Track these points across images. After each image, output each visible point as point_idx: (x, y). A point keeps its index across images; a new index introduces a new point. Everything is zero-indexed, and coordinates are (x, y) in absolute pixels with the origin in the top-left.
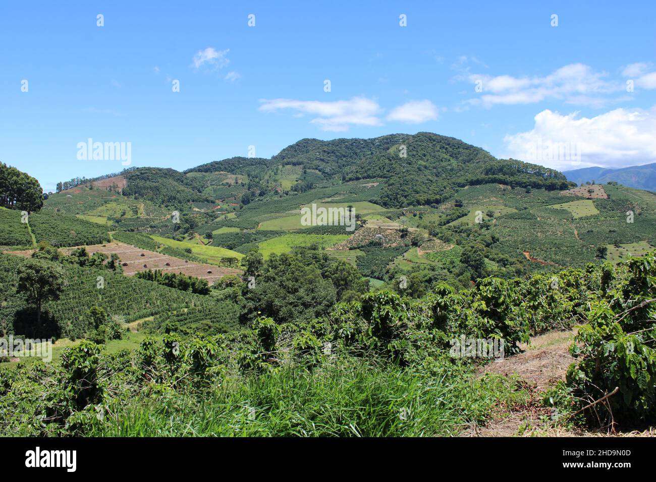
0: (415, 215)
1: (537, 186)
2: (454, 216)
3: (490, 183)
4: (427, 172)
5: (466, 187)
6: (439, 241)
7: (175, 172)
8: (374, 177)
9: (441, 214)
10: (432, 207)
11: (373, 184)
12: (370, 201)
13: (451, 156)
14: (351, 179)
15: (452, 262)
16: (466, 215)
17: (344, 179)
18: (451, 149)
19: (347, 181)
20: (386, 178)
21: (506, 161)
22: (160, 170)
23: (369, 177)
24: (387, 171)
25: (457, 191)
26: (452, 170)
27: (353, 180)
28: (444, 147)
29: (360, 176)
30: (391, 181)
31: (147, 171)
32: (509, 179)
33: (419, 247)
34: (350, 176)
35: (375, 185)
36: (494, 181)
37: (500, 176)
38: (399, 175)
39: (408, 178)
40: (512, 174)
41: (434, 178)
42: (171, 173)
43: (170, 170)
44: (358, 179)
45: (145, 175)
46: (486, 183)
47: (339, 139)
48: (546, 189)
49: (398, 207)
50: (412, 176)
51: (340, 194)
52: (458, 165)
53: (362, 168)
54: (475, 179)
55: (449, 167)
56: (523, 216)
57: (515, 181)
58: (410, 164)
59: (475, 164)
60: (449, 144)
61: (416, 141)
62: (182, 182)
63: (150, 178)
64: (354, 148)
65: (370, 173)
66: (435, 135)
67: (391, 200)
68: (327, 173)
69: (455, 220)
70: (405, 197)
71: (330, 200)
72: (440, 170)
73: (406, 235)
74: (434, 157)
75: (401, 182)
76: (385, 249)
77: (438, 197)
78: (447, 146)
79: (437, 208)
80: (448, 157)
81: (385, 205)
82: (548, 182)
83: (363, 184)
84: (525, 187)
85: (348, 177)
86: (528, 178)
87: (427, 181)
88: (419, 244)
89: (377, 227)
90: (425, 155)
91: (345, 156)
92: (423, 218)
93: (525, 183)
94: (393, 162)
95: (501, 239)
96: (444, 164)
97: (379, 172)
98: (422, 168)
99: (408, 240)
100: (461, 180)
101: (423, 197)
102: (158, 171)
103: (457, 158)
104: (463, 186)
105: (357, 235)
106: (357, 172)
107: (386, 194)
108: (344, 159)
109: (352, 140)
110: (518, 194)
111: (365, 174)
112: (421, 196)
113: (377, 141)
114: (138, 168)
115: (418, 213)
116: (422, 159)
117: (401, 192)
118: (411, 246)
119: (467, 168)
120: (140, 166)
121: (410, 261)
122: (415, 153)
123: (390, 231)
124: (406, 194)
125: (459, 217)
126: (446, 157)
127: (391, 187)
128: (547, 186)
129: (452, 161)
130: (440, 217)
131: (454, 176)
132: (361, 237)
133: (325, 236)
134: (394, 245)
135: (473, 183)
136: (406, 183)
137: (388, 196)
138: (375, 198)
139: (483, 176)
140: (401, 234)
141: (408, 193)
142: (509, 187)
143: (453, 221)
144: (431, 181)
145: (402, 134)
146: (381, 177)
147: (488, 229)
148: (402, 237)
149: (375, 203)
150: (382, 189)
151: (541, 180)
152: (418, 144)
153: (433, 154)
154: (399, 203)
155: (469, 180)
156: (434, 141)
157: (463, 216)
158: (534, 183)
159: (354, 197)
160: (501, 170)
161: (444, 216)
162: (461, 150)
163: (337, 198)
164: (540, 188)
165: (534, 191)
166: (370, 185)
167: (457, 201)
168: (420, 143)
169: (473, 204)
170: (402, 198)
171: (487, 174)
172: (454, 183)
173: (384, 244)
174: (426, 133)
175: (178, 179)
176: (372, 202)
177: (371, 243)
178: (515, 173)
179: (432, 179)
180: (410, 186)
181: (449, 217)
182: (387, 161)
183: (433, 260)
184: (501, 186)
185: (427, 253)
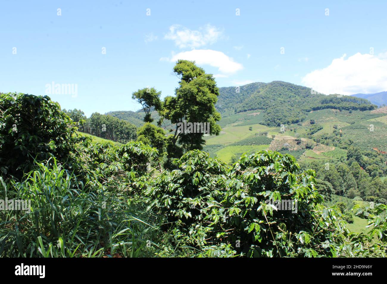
0: (291, 130)
1: (355, 109)
2: (315, 130)
3: (325, 108)
4: (286, 104)
5: (311, 112)
6: (323, 145)
7: (134, 113)
8: (256, 109)
9: (306, 129)
10: (298, 125)
11: (257, 113)
12: (260, 124)
13: (294, 94)
14: (240, 111)
15: (342, 157)
16: (322, 128)
17: (236, 111)
18: (294, 90)
19: (238, 112)
20: (264, 109)
21: (333, 95)
22: (126, 112)
23: (252, 109)
24: (264, 105)
25: (307, 114)
26: (299, 102)
27: (242, 111)
28: (289, 89)
29: (247, 109)
30: (268, 111)
31: (119, 113)
32: (338, 106)
33: (312, 149)
34: (240, 109)
35: (258, 113)
36: (328, 107)
37: (331, 104)
38: (272, 107)
39: (278, 108)
40: (338, 103)
41: (292, 108)
42: (132, 113)
43: (130, 112)
44: (245, 111)
45: (119, 116)
46: (323, 108)
47: (222, 88)
48: (360, 110)
49: (276, 126)
50: (279, 108)
51: (239, 120)
52: (301, 99)
53: (247, 104)
54: (316, 107)
55: (297, 101)
56: (358, 127)
57: (341, 107)
58: (274, 100)
59: (312, 98)
60: (292, 87)
61: (274, 86)
62: (139, 118)
63: (122, 117)
64: (232, 92)
65: (253, 106)
66: (284, 82)
67: (271, 122)
68: (220, 108)
69: (316, 132)
70: (279, 119)
71: (236, 124)
72: (292, 102)
73: (300, 142)
74: (286, 95)
75: (275, 111)
76: (291, 151)
77: (297, 119)
78: (291, 88)
79: (301, 125)
80: (294, 95)
81: (268, 125)
82: (361, 106)
83: (249, 113)
84: (348, 110)
85: (238, 110)
86: (349, 104)
87: (288, 110)
88: (312, 147)
89: (282, 139)
90: (280, 95)
91: (227, 98)
92: (297, 132)
93: (347, 107)
94: (265, 99)
95: (354, 142)
96: (293, 99)
97: (258, 106)
98: (283, 102)
99: (303, 145)
100: (307, 108)
101: (290, 120)
102: (125, 113)
103: (299, 95)
104: (309, 111)
105: (273, 144)
106: (244, 107)
107: (268, 119)
108: (227, 99)
109: (230, 87)
110: (344, 114)
111: (250, 108)
112: (289, 119)
113: (245, 87)
114: (113, 112)
115: (293, 129)
116: (279, 97)
117: (277, 117)
118: (305, 149)
119: (308, 100)
120: (114, 111)
121: (313, 158)
122: (275, 94)
123: (290, 141)
124: (280, 118)
125: (319, 130)
126: (292, 94)
127: (269, 114)
128: (361, 108)
129: (297, 97)
130: (306, 130)
131: (301, 105)
132: (276, 145)
133: (252, 146)
134: (295, 149)
135: (314, 109)
136: (277, 111)
137: (269, 120)
138: (263, 122)
139: (320, 105)
140: (297, 142)
141: (281, 118)
142: (338, 110)
143: (315, 132)
144: (291, 110)
145: (259, 83)
146: (260, 109)
147: (341, 136)
148: (298, 144)
149: (263, 124)
150: (264, 116)
151: (357, 105)
152: (275, 88)
153: (285, 93)
154: (277, 123)
155: (312, 108)
156: (283, 86)
157: (321, 129)
158: (353, 107)
159: (250, 122)
160: (331, 101)
161: (309, 130)
162: (300, 90)
163: (240, 123)
164: (357, 110)
165: (353, 111)
166: (254, 114)
167: (311, 121)
168: (276, 88)
169: (321, 122)
170: (278, 121)
171: (322, 103)
172: (303, 110)
173: (289, 149)
174: (278, 81)
175: (137, 117)
176: (261, 124)
177: (283, 149)
178: (340, 102)
179: (291, 108)
180: (280, 113)
181: (312, 131)
182: (261, 99)
183: (329, 156)
184: (333, 110)
185: (322, 153)
